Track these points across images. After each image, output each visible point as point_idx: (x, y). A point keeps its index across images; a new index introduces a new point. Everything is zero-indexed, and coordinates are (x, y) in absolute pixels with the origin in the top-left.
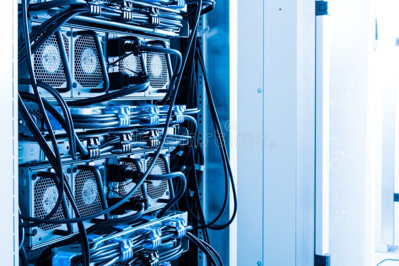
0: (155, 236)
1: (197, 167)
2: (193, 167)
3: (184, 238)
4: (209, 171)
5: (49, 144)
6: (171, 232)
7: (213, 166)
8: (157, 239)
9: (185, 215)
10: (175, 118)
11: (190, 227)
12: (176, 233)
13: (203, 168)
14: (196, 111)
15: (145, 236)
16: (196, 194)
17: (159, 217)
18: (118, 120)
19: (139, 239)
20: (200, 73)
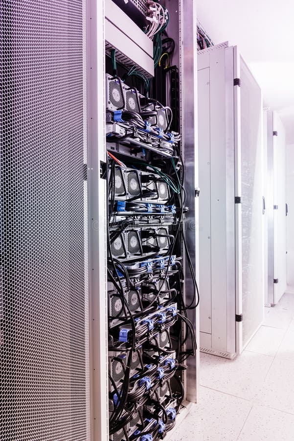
0: (163, 317)
1: (181, 280)
2: (179, 281)
3: (176, 316)
4: (186, 282)
5: (118, 283)
6: (170, 314)
7: (188, 279)
8: (164, 319)
9: (176, 304)
10: (171, 263)
11: (178, 311)
12: (172, 314)
13: (184, 281)
14: (180, 258)
15: (159, 317)
16: (181, 293)
17: (164, 306)
18: (147, 269)
19: (156, 319)
20: (182, 238)
